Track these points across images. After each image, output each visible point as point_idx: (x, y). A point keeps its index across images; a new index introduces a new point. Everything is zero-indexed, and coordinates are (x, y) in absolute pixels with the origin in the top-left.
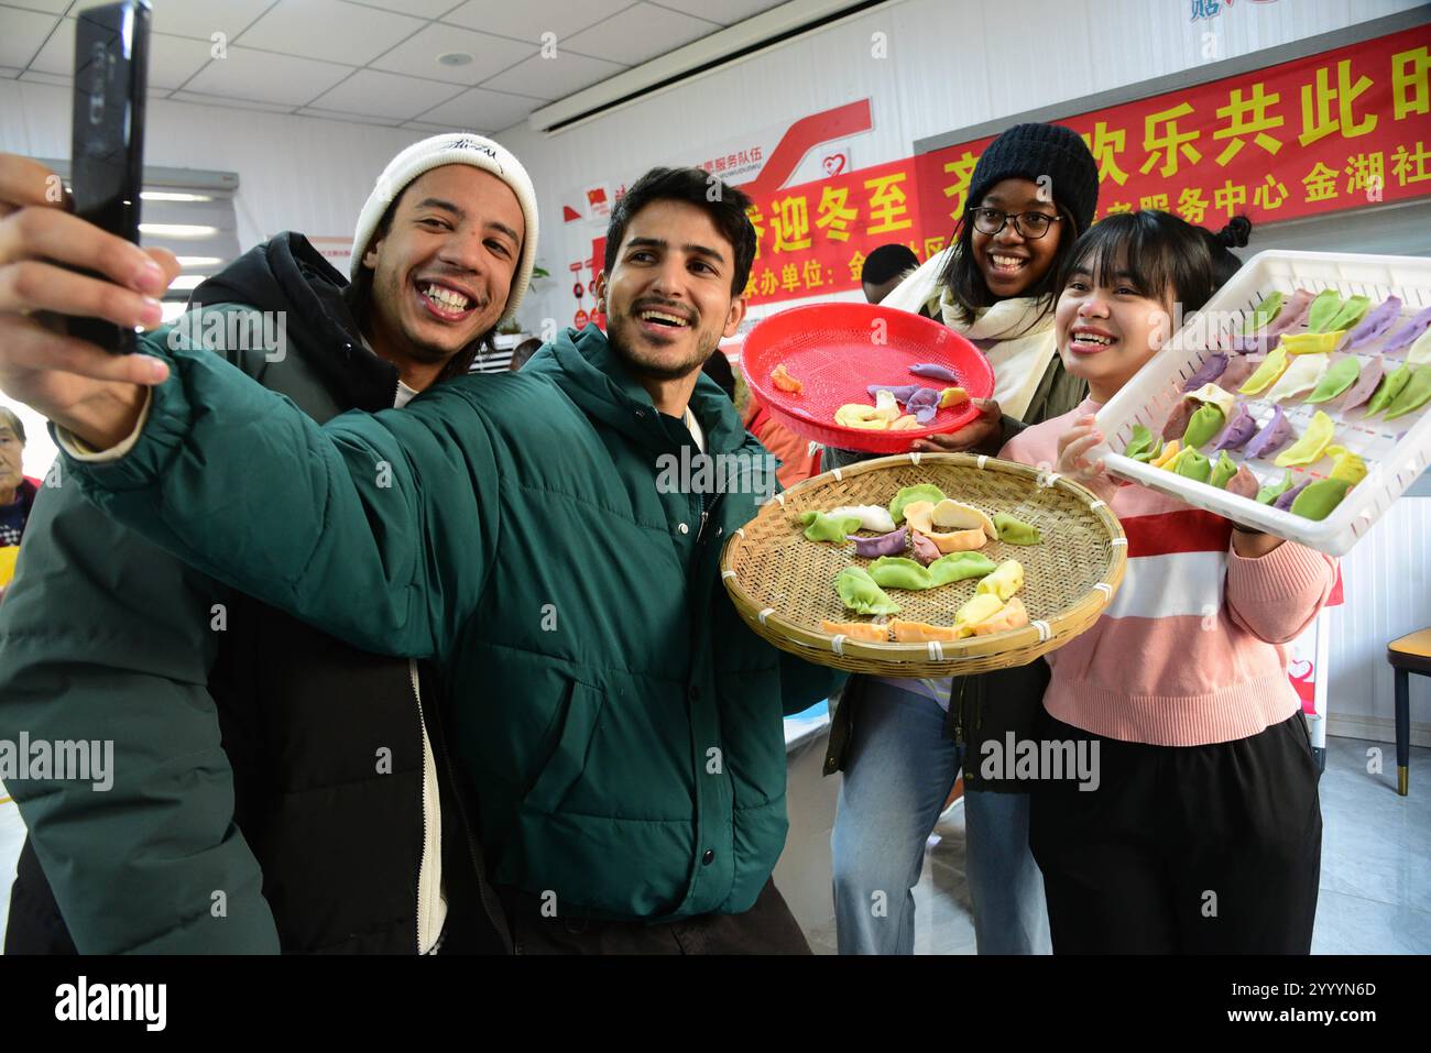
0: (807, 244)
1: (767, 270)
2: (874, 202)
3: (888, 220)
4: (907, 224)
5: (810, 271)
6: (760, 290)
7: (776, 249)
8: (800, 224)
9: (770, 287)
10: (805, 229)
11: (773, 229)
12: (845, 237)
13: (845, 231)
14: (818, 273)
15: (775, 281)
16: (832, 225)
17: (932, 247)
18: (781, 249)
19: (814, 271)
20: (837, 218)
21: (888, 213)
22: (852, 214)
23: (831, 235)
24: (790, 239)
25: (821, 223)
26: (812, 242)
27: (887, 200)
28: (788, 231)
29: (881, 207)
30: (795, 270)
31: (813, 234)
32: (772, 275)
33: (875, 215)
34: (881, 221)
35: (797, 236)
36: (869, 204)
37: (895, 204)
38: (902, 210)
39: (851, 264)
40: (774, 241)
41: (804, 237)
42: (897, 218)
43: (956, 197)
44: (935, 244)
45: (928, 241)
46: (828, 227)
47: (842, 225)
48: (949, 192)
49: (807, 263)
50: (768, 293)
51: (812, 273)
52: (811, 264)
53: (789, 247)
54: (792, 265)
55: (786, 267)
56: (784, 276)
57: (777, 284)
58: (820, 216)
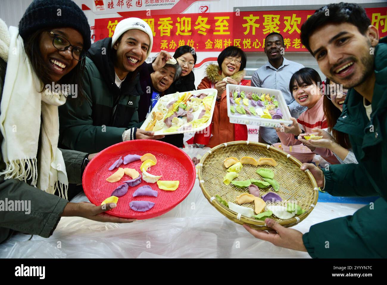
0: (190, 34)
1: (173, 41)
2: (217, 24)
3: (222, 31)
4: (228, 33)
5: (190, 43)
6: (169, 47)
7: (177, 34)
8: (188, 27)
9: (173, 47)
10: (190, 29)
11: (177, 27)
12: (205, 34)
13: (205, 32)
14: (193, 44)
15: (175, 45)
16: (200, 29)
17: (236, 42)
18: (179, 34)
19: (192, 43)
20: (202, 27)
21: (222, 28)
22: (208, 27)
23: (199, 32)
24: (183, 31)
25: (196, 28)
26: (192, 34)
27: (222, 24)
28: (182, 29)
29: (219, 26)
30: (184, 42)
31: (192, 31)
32: (174, 42)
33: (217, 29)
34: (219, 31)
35: (186, 31)
36: (215, 24)
37: (224, 26)
38: (227, 28)
39: (206, 43)
40: (177, 31)
41: (189, 31)
42: (224, 31)
43: (246, 28)
44: (238, 41)
45: (235, 40)
46: (199, 30)
47: (204, 30)
48: (244, 26)
49: (189, 40)
50: (172, 48)
51: (190, 44)
52: (190, 41)
53: (182, 34)
54: (183, 40)
55: (180, 40)
56: (179, 44)
57: (176, 46)
58: (196, 25)
